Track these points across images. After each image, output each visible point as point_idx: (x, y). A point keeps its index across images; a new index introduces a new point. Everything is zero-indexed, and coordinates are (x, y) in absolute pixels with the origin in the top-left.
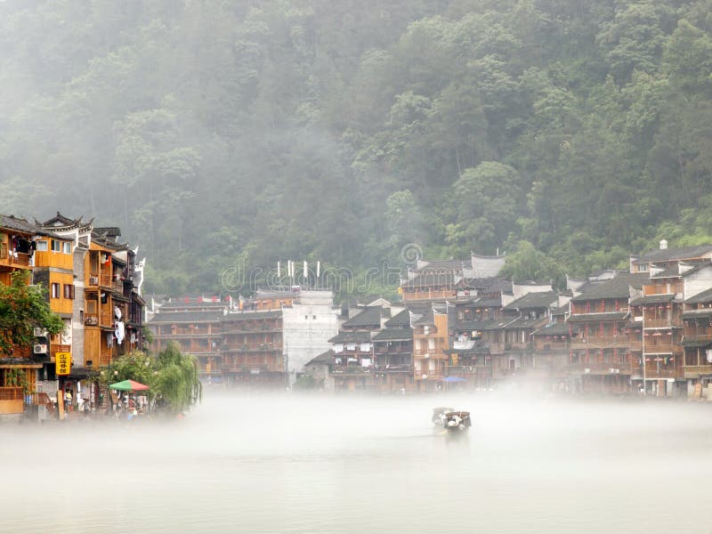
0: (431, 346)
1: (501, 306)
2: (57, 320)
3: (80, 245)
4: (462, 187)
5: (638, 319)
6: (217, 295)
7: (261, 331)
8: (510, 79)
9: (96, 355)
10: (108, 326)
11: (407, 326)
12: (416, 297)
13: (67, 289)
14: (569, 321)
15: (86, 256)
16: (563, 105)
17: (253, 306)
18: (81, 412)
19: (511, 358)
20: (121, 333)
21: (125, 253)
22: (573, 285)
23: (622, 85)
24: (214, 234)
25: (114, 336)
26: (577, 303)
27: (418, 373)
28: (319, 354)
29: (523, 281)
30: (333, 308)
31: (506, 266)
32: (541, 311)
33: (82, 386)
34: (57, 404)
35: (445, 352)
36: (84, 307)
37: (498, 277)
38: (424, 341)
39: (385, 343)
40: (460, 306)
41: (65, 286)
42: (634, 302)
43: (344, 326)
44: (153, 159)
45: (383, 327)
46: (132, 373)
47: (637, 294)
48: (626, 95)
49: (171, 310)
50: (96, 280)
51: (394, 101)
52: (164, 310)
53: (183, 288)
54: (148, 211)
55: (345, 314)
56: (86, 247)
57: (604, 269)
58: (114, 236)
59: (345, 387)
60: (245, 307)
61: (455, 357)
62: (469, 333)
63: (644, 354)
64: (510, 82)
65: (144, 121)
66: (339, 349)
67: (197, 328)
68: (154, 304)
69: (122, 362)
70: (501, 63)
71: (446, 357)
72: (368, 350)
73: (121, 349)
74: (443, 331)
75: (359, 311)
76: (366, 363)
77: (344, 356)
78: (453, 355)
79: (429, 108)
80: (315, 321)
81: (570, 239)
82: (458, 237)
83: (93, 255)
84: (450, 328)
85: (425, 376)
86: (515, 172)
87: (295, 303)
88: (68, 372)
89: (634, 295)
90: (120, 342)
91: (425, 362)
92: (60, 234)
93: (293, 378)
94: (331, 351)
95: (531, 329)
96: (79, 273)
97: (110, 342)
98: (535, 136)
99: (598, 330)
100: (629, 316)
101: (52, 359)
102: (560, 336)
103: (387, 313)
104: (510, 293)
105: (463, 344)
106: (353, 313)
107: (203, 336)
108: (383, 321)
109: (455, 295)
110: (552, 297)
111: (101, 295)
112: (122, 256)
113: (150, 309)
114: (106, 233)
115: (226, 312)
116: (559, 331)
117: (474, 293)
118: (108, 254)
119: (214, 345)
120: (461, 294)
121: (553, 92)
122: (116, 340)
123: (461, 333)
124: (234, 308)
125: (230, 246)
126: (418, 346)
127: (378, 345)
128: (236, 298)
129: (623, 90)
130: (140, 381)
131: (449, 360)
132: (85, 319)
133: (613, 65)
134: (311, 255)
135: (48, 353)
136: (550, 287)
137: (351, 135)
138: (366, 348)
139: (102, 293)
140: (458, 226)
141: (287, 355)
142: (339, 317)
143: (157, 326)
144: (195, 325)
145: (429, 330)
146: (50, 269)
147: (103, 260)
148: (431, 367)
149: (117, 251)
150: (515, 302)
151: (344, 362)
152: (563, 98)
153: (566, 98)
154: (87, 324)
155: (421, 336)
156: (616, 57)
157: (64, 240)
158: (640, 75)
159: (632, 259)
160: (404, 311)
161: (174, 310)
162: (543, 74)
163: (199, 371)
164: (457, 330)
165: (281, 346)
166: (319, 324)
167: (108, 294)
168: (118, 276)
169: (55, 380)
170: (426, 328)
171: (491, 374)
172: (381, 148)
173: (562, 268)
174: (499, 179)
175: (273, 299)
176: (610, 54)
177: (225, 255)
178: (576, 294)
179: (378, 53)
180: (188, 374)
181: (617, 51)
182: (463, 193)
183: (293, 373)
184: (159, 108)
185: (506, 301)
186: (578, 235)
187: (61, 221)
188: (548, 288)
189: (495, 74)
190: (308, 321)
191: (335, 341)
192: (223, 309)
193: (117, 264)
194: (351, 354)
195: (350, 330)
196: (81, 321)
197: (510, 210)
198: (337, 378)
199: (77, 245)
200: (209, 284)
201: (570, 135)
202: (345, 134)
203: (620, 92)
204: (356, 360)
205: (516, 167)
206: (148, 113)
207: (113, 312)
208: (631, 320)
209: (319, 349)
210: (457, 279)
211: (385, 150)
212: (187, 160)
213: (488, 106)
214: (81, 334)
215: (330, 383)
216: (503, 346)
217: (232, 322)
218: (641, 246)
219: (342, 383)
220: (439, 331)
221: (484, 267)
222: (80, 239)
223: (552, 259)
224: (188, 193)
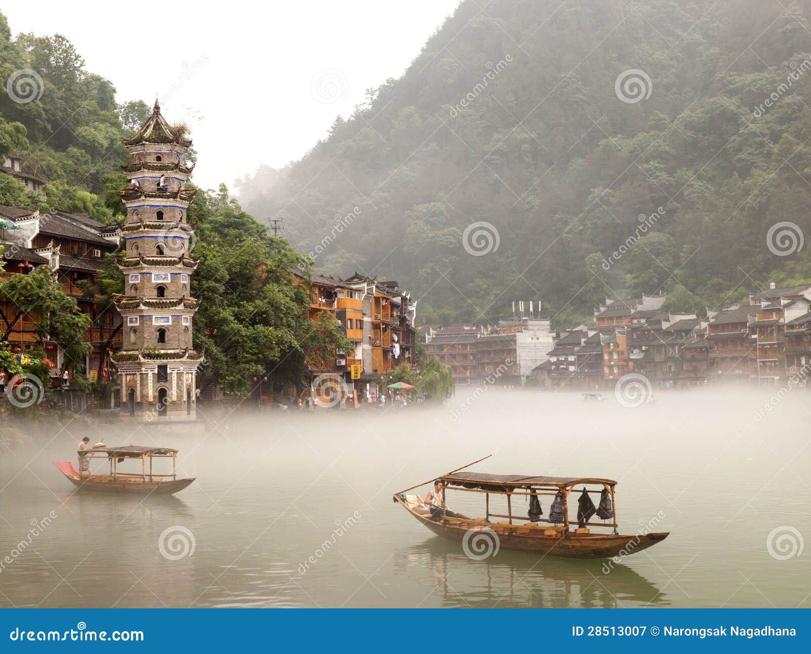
0: (615, 356)
1: (662, 329)
2: (348, 343)
3: (368, 293)
4: (636, 249)
5: (754, 336)
6: (474, 324)
7: (502, 348)
8: (668, 176)
9: (380, 366)
10: (387, 346)
11: (599, 343)
12: (606, 324)
13: (358, 323)
14: (708, 339)
15: (372, 301)
16: (705, 193)
17: (497, 332)
18: (370, 403)
19: (668, 364)
20: (397, 351)
21: (400, 298)
22: (711, 314)
23: (744, 179)
24: (471, 284)
25: (393, 353)
26: (712, 327)
27: (607, 375)
28: (542, 362)
29: (677, 311)
30: (550, 332)
31: (665, 303)
32: (688, 331)
33: (370, 386)
34: (353, 399)
35: (625, 360)
36: (371, 334)
37: (659, 310)
38: (611, 354)
39: (584, 355)
40: (634, 330)
41: (357, 321)
42: (751, 324)
43: (558, 344)
44: (431, 235)
45: (583, 344)
46: (403, 377)
47: (754, 320)
48: (746, 186)
49: (443, 335)
50: (379, 316)
51: (590, 193)
52: (438, 335)
53: (452, 320)
54: (428, 270)
55: (558, 335)
56: (372, 295)
57: (732, 303)
58: (394, 287)
59: (559, 385)
60: (492, 333)
61: (631, 364)
62: (640, 348)
63: (758, 360)
64: (667, 178)
65: (425, 211)
66: (553, 359)
67: (460, 346)
68: (431, 331)
69: (398, 370)
70: (661, 166)
71: (625, 364)
72: (573, 360)
73: (397, 362)
74: (623, 347)
75: (567, 334)
76: (572, 368)
77: (557, 364)
78: (630, 363)
79: (614, 197)
80: (538, 341)
81: (709, 283)
82: (634, 283)
83: (377, 300)
84: (627, 345)
85: (611, 377)
86: (672, 238)
87: (525, 329)
88: (359, 377)
89: (751, 320)
90: (396, 357)
91: (611, 367)
92: (354, 287)
93: (524, 380)
94: (549, 361)
95: (682, 344)
96: (367, 312)
97: (390, 357)
98: (685, 214)
99: (728, 345)
100: (748, 335)
101: (349, 369)
102: (701, 349)
103: (585, 334)
104: (668, 320)
105: (636, 355)
106: (563, 335)
107: (464, 352)
108: (583, 340)
109: (631, 322)
110: (696, 322)
111: (382, 327)
112: (397, 300)
113: (429, 334)
114: (386, 285)
115: (479, 336)
116: (700, 345)
117: (643, 321)
118: (387, 299)
119: (471, 358)
120: (635, 321)
121: (697, 184)
122: (394, 355)
123: (635, 348)
124: (485, 333)
125: (482, 292)
126: (606, 357)
127: (580, 357)
128: (486, 327)
129: (745, 182)
130: (409, 383)
131: (627, 365)
132: (372, 342)
133: (738, 165)
134: (536, 297)
135: (346, 364)
136: (695, 315)
137: (562, 216)
138: (572, 358)
139: (383, 325)
140: (634, 276)
141: (519, 364)
142: (554, 338)
143: (434, 346)
144: (459, 345)
145: (614, 346)
146: (347, 310)
147: (384, 303)
148: (616, 371)
149: (393, 297)
150: (671, 326)
151: (557, 368)
152: (704, 188)
153: (706, 188)
154: (374, 345)
155: (608, 350)
156: (740, 160)
157: (356, 290)
158: (756, 172)
159: (751, 296)
160: (597, 334)
161: (445, 335)
162: (690, 173)
163: (453, 376)
164: (632, 346)
165: (516, 358)
166: (540, 343)
167: (387, 325)
168: (395, 314)
169: (351, 382)
170: (612, 344)
171: (656, 375)
172: (582, 224)
173: (704, 303)
174: (661, 243)
175: (510, 327)
176: (735, 158)
177: (479, 298)
178: (712, 321)
179: (580, 161)
180: (444, 377)
181: (742, 156)
182: (637, 253)
183: (523, 376)
184: (434, 202)
185: (665, 325)
186: (715, 280)
187: (358, 278)
188: (693, 317)
189: (658, 173)
190: (533, 341)
191: (551, 354)
192: (477, 334)
193: (394, 306)
194: (562, 363)
195: (561, 347)
196: (370, 343)
197: (669, 264)
198: (553, 379)
199: (366, 294)
200: (467, 317)
201: (709, 213)
202: (557, 216)
203: (743, 183)
204: (565, 367)
205: (673, 235)
206: (426, 206)
207: (392, 337)
208: (749, 337)
209: (541, 360)
210: (633, 311)
211: (585, 226)
212: (453, 236)
213: (653, 195)
214: (370, 352)
215: (548, 382)
216: (663, 356)
217: (483, 343)
218: (757, 288)
219: (556, 382)
220: (620, 347)
221: (650, 303)
222: (367, 289)
223: (697, 297)
224: (454, 257)
